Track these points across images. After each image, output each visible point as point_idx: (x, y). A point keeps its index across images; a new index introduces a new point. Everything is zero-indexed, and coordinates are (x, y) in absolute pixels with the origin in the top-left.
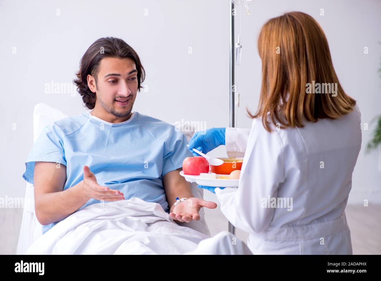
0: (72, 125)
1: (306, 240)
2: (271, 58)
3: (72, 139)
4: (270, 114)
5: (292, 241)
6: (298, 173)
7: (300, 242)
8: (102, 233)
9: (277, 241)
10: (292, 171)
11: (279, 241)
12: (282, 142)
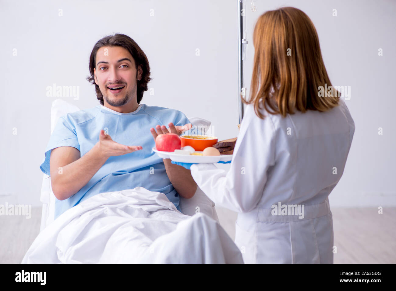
0: (86, 116)
1: (295, 222)
2: (262, 52)
3: (84, 127)
4: (262, 101)
5: (282, 223)
6: (287, 155)
7: (289, 224)
8: (102, 220)
9: (268, 222)
10: (282, 153)
11: (271, 222)
12: (274, 127)
